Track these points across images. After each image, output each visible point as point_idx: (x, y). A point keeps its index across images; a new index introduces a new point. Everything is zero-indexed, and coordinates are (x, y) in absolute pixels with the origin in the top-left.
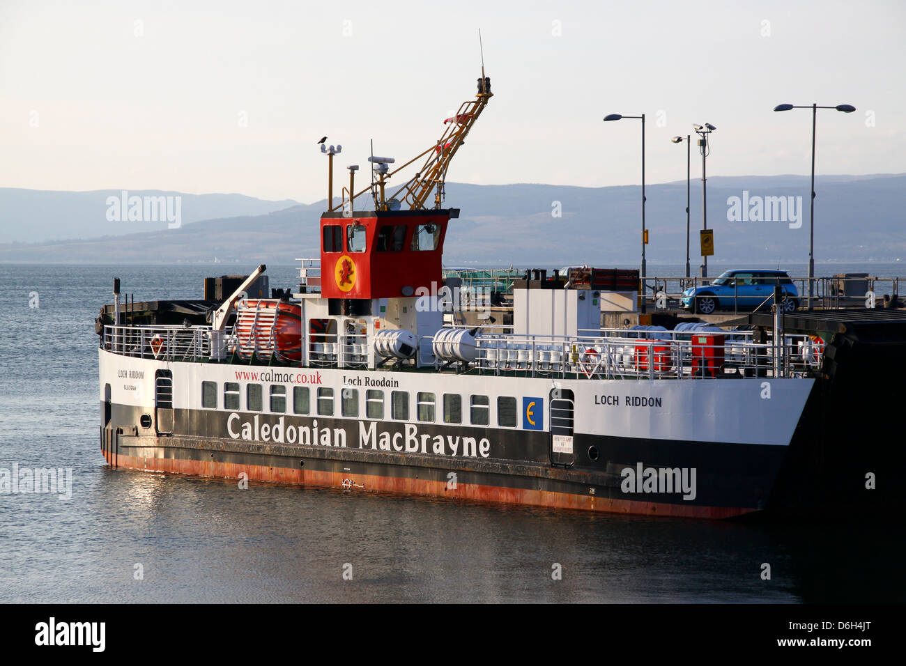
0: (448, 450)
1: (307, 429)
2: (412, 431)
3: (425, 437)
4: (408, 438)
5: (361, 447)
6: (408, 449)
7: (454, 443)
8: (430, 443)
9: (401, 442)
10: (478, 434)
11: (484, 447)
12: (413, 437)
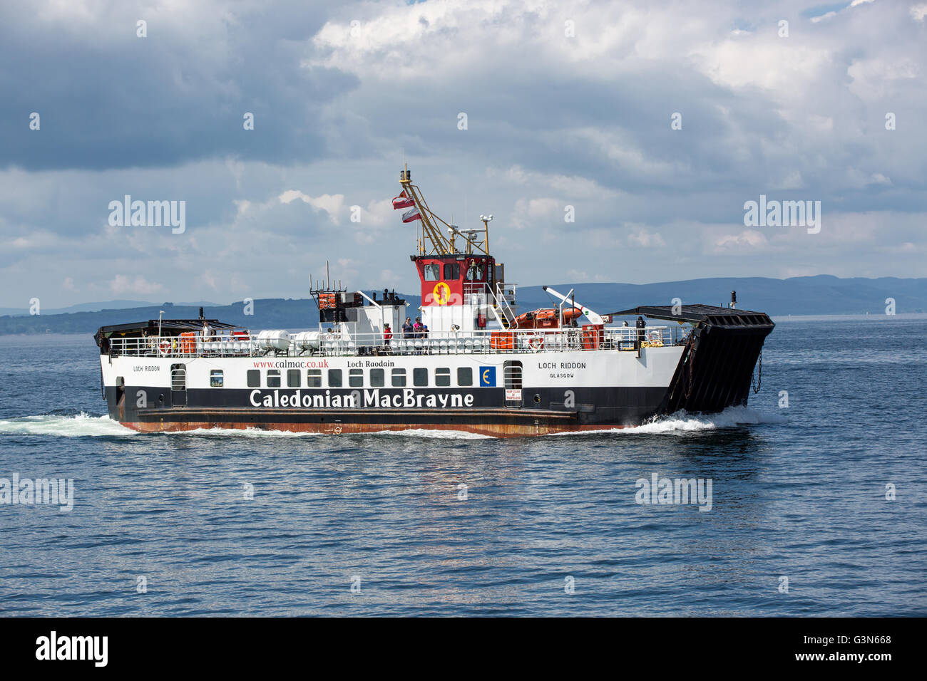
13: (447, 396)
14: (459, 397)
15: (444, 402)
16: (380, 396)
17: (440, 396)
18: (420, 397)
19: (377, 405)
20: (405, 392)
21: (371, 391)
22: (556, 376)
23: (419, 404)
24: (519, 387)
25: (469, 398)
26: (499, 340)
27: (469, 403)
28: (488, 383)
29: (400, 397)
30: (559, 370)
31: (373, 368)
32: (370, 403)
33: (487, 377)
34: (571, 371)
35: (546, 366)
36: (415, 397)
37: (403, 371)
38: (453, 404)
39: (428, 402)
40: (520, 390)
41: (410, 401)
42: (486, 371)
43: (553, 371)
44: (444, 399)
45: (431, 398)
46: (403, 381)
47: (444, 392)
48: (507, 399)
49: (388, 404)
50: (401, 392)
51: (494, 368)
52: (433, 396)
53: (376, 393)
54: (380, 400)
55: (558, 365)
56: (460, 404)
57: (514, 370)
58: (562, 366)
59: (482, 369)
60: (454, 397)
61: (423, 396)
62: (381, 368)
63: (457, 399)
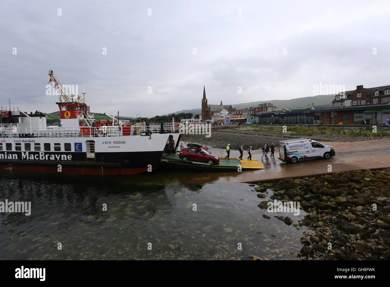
13: (59, 155)
14: (65, 156)
15: (58, 158)
16: (29, 155)
17: (56, 155)
18: (47, 156)
19: (28, 158)
20: (40, 153)
21: (25, 153)
22: (111, 147)
23: (47, 159)
24: (94, 152)
25: (70, 157)
26: (84, 131)
27: (70, 159)
28: (79, 150)
29: (38, 155)
30: (112, 144)
31: (25, 143)
32: (25, 158)
33: (78, 147)
34: (118, 145)
35: (106, 143)
36: (45, 155)
37: (39, 144)
38: (62, 159)
39: (51, 158)
40: (94, 153)
41: (42, 157)
42: (78, 145)
43: (109, 145)
44: (58, 156)
45: (52, 156)
46: (39, 148)
47: (58, 154)
48: (88, 157)
49: (33, 158)
50: (38, 153)
51: (81, 143)
52: (53, 155)
53: (27, 153)
54: (29, 156)
55: (112, 142)
56: (66, 159)
57: (91, 144)
58: (114, 142)
59: (76, 144)
60: (62, 156)
61: (49, 155)
62: (29, 143)
63: (64, 157)
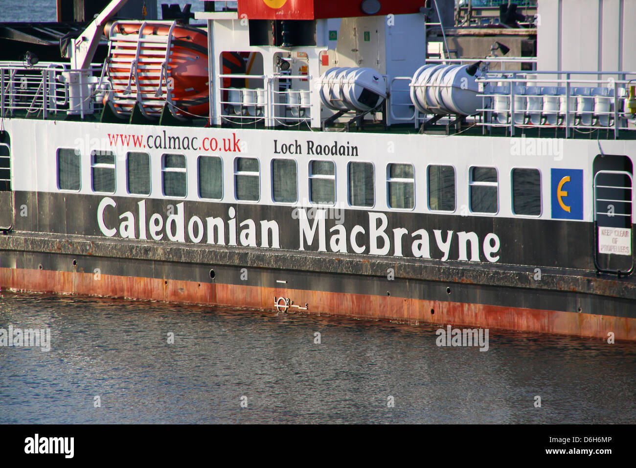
0: (435, 251)
1: (219, 222)
2: (379, 222)
3: (399, 233)
4: (374, 233)
5: (302, 248)
6: (374, 250)
7: (444, 240)
8: (407, 242)
9: (363, 240)
10: (481, 227)
11: (492, 245)
12: (381, 232)
